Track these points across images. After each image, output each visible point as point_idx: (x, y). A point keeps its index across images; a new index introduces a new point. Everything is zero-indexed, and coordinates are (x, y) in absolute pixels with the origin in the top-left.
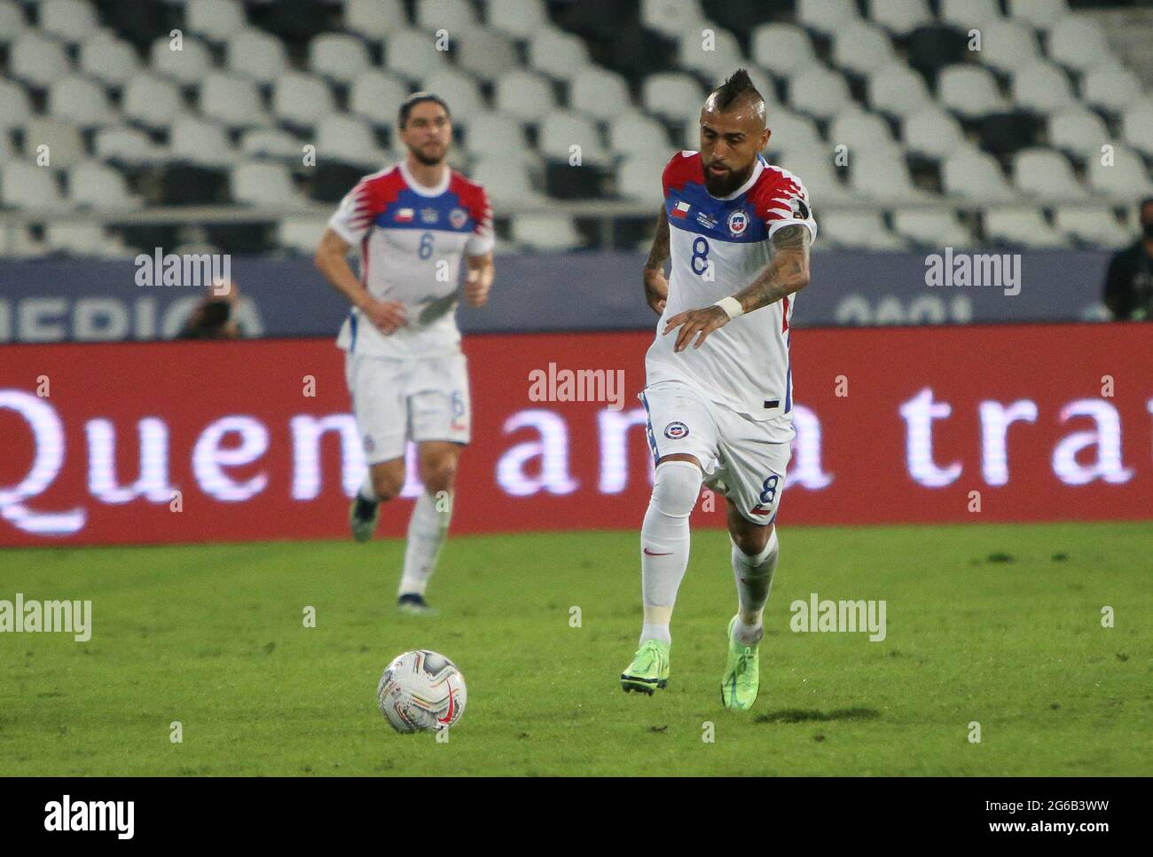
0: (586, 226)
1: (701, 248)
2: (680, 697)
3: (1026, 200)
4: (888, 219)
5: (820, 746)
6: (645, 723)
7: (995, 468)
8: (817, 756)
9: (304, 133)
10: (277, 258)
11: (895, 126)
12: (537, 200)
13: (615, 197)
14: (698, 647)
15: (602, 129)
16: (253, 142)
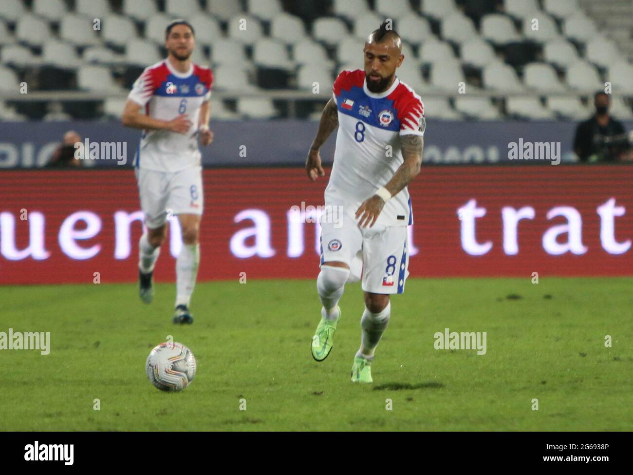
0: (279, 104)
1: (360, 128)
2: (330, 375)
3: (530, 92)
4: (451, 102)
5: (410, 405)
6: (310, 389)
7: (511, 246)
8: (408, 409)
9: (119, 50)
10: (103, 121)
11: (456, 49)
12: (252, 89)
13: (295, 88)
14: (341, 347)
15: (289, 49)
16: (90, 55)
